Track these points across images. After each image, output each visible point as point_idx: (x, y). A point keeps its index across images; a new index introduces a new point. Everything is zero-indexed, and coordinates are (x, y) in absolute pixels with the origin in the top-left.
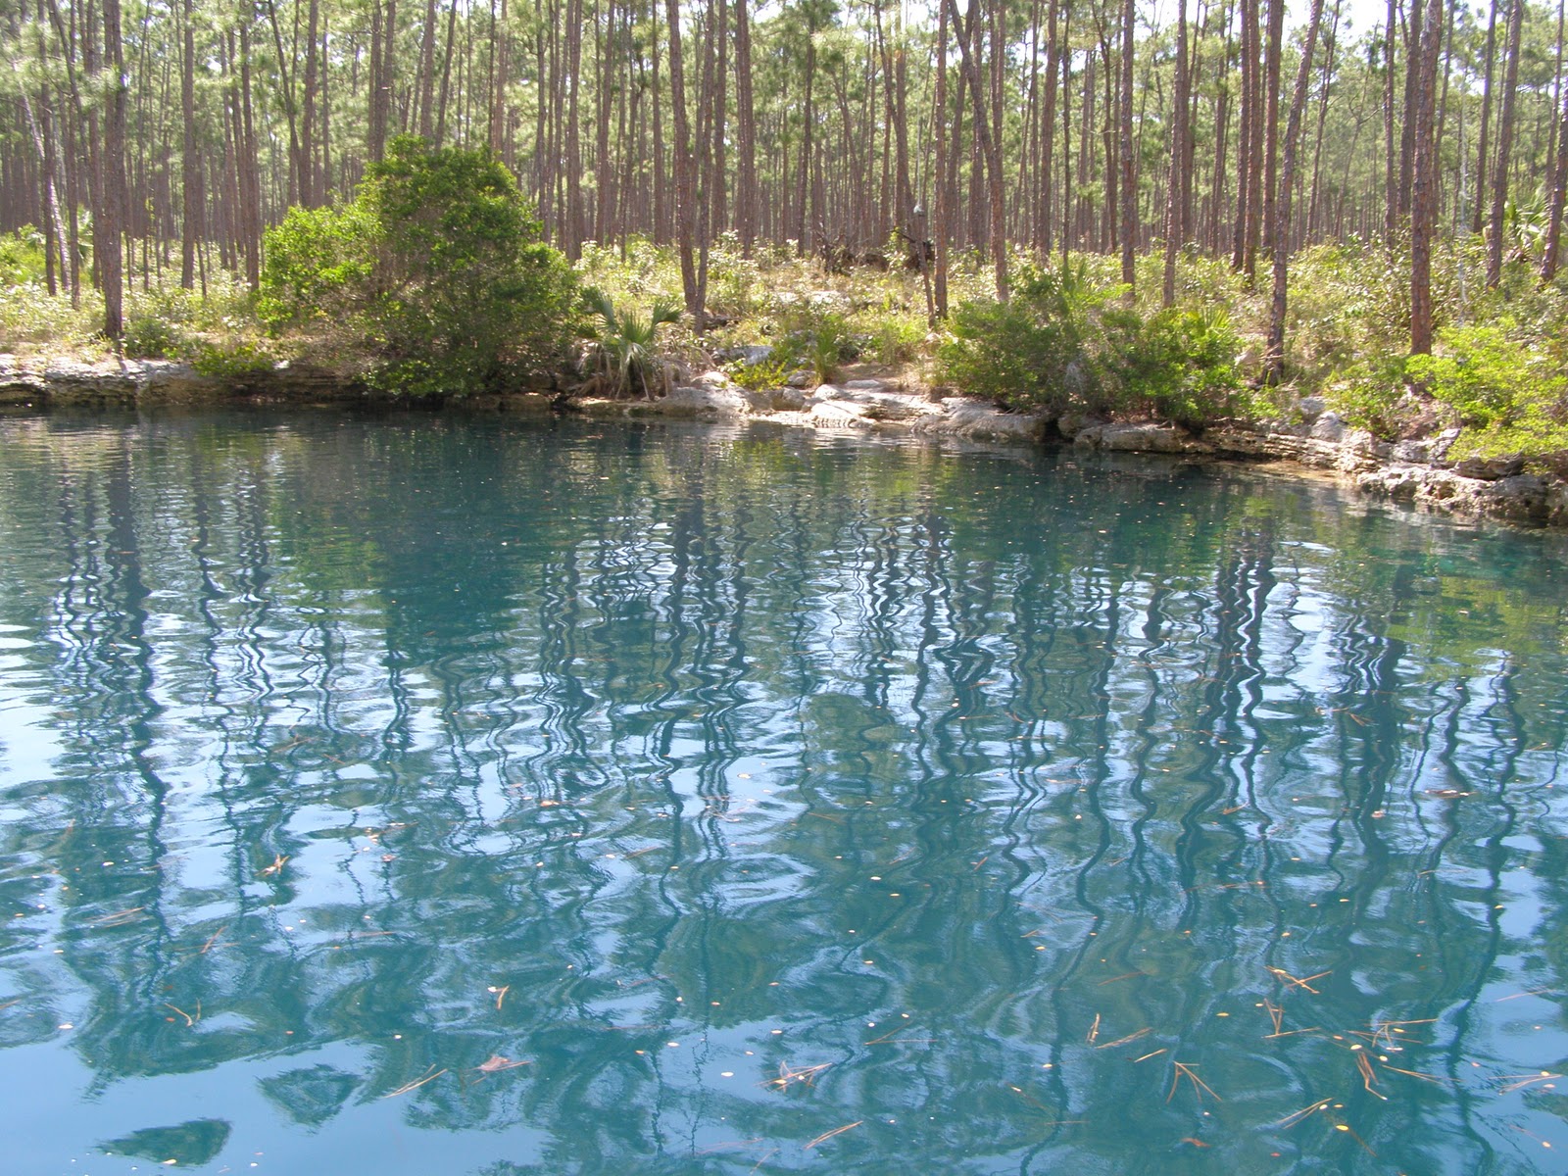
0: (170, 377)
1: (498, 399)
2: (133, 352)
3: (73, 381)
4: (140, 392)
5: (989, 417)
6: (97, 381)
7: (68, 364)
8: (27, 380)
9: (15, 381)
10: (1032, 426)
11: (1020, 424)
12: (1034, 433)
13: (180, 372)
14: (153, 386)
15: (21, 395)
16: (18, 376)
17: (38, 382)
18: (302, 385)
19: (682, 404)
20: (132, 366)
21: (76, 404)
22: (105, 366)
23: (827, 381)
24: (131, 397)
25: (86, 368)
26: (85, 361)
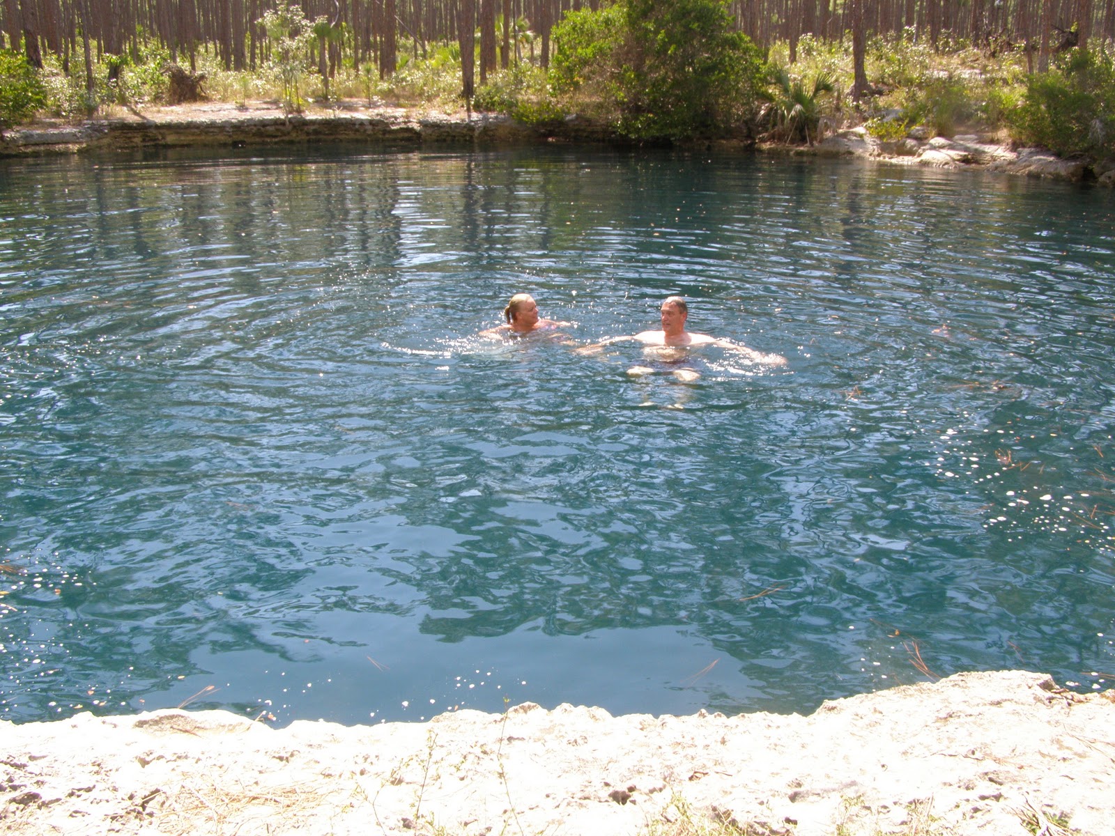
0: (498, 124)
1: (707, 143)
2: (477, 107)
3: (436, 126)
4: (476, 133)
5: (1042, 161)
6: (450, 126)
7: (435, 114)
8: (410, 125)
9: (403, 126)
10: (1071, 170)
11: (1064, 168)
12: (1073, 174)
13: (505, 120)
14: (486, 130)
15: (406, 135)
16: (405, 123)
17: (417, 127)
18: (584, 131)
19: (831, 149)
20: (475, 116)
21: (437, 141)
22: (458, 116)
23: (940, 135)
24: (471, 137)
25: (445, 117)
26: (445, 113)
